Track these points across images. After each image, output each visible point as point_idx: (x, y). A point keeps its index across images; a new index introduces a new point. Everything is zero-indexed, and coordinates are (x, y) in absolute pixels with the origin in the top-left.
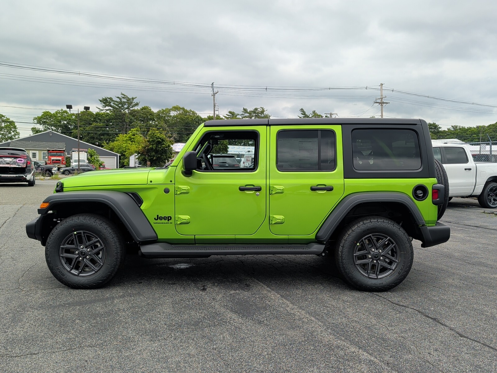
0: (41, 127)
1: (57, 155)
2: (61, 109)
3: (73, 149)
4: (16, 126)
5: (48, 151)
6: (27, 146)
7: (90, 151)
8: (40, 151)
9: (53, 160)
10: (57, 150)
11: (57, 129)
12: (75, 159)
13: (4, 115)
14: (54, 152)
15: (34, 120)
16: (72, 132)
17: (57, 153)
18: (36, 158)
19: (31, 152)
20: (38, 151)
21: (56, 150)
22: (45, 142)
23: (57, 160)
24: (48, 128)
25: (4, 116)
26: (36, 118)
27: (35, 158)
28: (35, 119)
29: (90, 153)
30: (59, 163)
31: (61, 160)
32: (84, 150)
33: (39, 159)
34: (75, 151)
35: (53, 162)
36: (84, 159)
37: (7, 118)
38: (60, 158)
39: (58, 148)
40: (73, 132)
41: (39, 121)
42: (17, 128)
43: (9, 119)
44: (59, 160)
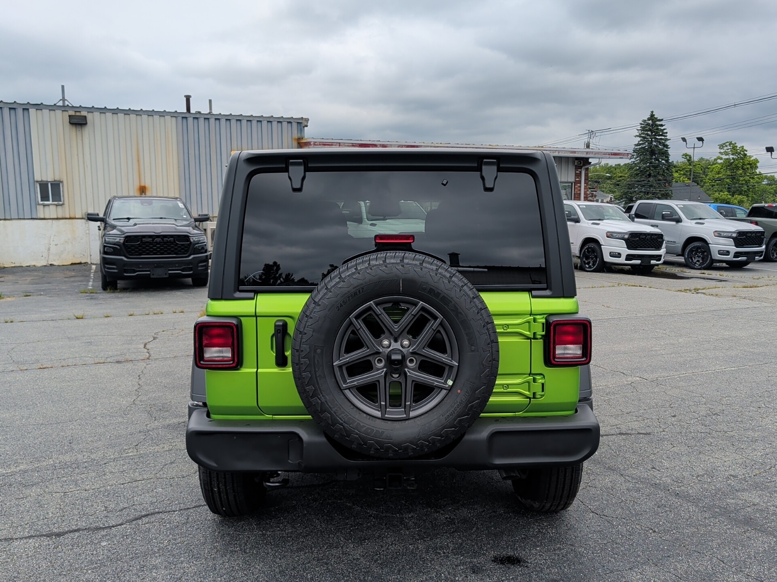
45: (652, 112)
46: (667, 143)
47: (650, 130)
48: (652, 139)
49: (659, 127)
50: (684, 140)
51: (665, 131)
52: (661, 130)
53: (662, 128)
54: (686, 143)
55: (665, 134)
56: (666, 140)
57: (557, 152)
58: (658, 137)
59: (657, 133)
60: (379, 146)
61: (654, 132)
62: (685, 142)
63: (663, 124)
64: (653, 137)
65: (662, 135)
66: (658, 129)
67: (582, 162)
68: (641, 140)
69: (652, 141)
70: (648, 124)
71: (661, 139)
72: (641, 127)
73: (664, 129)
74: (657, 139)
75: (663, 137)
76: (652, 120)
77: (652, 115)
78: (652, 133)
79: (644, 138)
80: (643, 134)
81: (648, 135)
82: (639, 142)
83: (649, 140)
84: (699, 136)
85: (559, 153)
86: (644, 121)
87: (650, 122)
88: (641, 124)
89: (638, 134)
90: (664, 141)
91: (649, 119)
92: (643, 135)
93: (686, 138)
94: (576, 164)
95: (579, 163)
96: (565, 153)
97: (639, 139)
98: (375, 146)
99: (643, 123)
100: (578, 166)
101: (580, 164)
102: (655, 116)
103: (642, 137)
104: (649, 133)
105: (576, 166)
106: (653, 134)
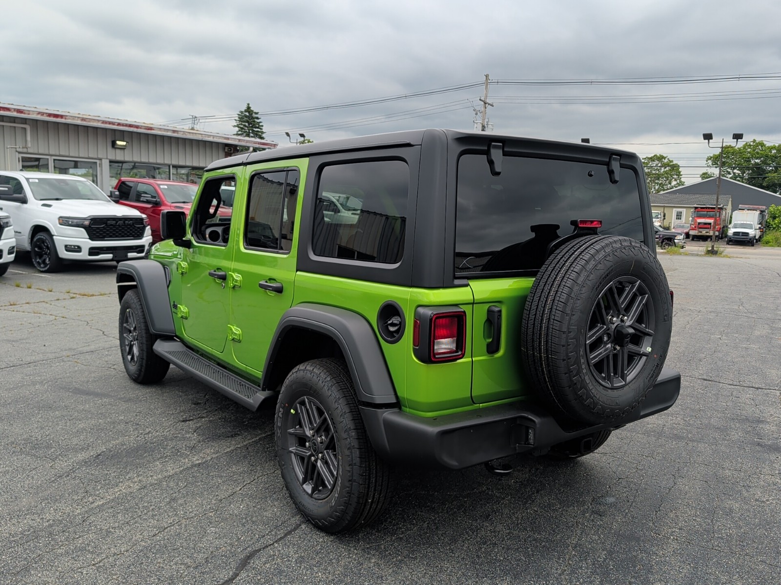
0: (715, 171)
1: (707, 215)
2: (753, 139)
3: (740, 205)
4: (680, 172)
5: (695, 209)
6: (670, 201)
7: (774, 209)
8: (689, 209)
9: (699, 223)
10: (709, 208)
11: (742, 173)
12: (736, 222)
13: (665, 156)
14: (704, 210)
15: (707, 161)
16: (766, 178)
17: (708, 213)
18: (682, 220)
19: (675, 210)
20: (685, 210)
21: (706, 208)
22: (700, 194)
23: (705, 224)
24: (727, 171)
25: (665, 158)
26: (711, 157)
27: (679, 220)
28: (709, 159)
29: (773, 212)
30: (708, 228)
31: (712, 224)
32: (760, 207)
33: (685, 221)
34: (744, 210)
35: (699, 226)
36: (751, 223)
37: (669, 160)
38: (711, 221)
39: (712, 205)
40: (768, 177)
41: (715, 162)
42: (682, 175)
43: (672, 161)
44: (710, 224)
45: (248, 104)
46: (264, 135)
47: (247, 122)
48: (249, 130)
49: (256, 120)
50: (288, 134)
51: (261, 124)
52: (258, 122)
53: (258, 121)
54: (290, 138)
55: (261, 127)
56: (263, 133)
57: (212, 137)
58: (255, 129)
59: (254, 125)
60: (13, 110)
61: (251, 124)
62: (288, 137)
63: (259, 117)
64: (250, 128)
65: (258, 128)
66: (254, 121)
67: (232, 149)
68: (239, 131)
69: (249, 132)
70: (246, 116)
71: (258, 131)
72: (239, 118)
73: (260, 122)
74: (254, 131)
75: (259, 130)
76: (249, 112)
77: (249, 108)
78: (249, 124)
79: (242, 128)
80: (242, 125)
81: (245, 126)
82: (237, 132)
83: (246, 131)
84: (301, 132)
85: (213, 138)
86: (242, 112)
87: (247, 114)
88: (239, 115)
89: (236, 124)
90: (260, 134)
91: (246, 111)
92: (240, 126)
93: (290, 133)
94: (226, 150)
95: (229, 150)
96: (219, 139)
97: (237, 129)
98: (8, 109)
99: (240, 114)
100: (228, 153)
101: (231, 151)
102: (252, 109)
103: (240, 127)
104: (247, 124)
105: (226, 152)
106: (251, 125)
